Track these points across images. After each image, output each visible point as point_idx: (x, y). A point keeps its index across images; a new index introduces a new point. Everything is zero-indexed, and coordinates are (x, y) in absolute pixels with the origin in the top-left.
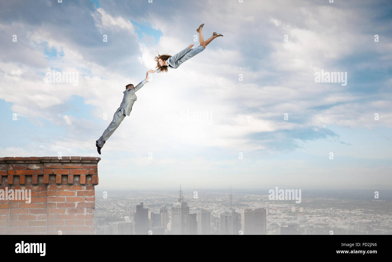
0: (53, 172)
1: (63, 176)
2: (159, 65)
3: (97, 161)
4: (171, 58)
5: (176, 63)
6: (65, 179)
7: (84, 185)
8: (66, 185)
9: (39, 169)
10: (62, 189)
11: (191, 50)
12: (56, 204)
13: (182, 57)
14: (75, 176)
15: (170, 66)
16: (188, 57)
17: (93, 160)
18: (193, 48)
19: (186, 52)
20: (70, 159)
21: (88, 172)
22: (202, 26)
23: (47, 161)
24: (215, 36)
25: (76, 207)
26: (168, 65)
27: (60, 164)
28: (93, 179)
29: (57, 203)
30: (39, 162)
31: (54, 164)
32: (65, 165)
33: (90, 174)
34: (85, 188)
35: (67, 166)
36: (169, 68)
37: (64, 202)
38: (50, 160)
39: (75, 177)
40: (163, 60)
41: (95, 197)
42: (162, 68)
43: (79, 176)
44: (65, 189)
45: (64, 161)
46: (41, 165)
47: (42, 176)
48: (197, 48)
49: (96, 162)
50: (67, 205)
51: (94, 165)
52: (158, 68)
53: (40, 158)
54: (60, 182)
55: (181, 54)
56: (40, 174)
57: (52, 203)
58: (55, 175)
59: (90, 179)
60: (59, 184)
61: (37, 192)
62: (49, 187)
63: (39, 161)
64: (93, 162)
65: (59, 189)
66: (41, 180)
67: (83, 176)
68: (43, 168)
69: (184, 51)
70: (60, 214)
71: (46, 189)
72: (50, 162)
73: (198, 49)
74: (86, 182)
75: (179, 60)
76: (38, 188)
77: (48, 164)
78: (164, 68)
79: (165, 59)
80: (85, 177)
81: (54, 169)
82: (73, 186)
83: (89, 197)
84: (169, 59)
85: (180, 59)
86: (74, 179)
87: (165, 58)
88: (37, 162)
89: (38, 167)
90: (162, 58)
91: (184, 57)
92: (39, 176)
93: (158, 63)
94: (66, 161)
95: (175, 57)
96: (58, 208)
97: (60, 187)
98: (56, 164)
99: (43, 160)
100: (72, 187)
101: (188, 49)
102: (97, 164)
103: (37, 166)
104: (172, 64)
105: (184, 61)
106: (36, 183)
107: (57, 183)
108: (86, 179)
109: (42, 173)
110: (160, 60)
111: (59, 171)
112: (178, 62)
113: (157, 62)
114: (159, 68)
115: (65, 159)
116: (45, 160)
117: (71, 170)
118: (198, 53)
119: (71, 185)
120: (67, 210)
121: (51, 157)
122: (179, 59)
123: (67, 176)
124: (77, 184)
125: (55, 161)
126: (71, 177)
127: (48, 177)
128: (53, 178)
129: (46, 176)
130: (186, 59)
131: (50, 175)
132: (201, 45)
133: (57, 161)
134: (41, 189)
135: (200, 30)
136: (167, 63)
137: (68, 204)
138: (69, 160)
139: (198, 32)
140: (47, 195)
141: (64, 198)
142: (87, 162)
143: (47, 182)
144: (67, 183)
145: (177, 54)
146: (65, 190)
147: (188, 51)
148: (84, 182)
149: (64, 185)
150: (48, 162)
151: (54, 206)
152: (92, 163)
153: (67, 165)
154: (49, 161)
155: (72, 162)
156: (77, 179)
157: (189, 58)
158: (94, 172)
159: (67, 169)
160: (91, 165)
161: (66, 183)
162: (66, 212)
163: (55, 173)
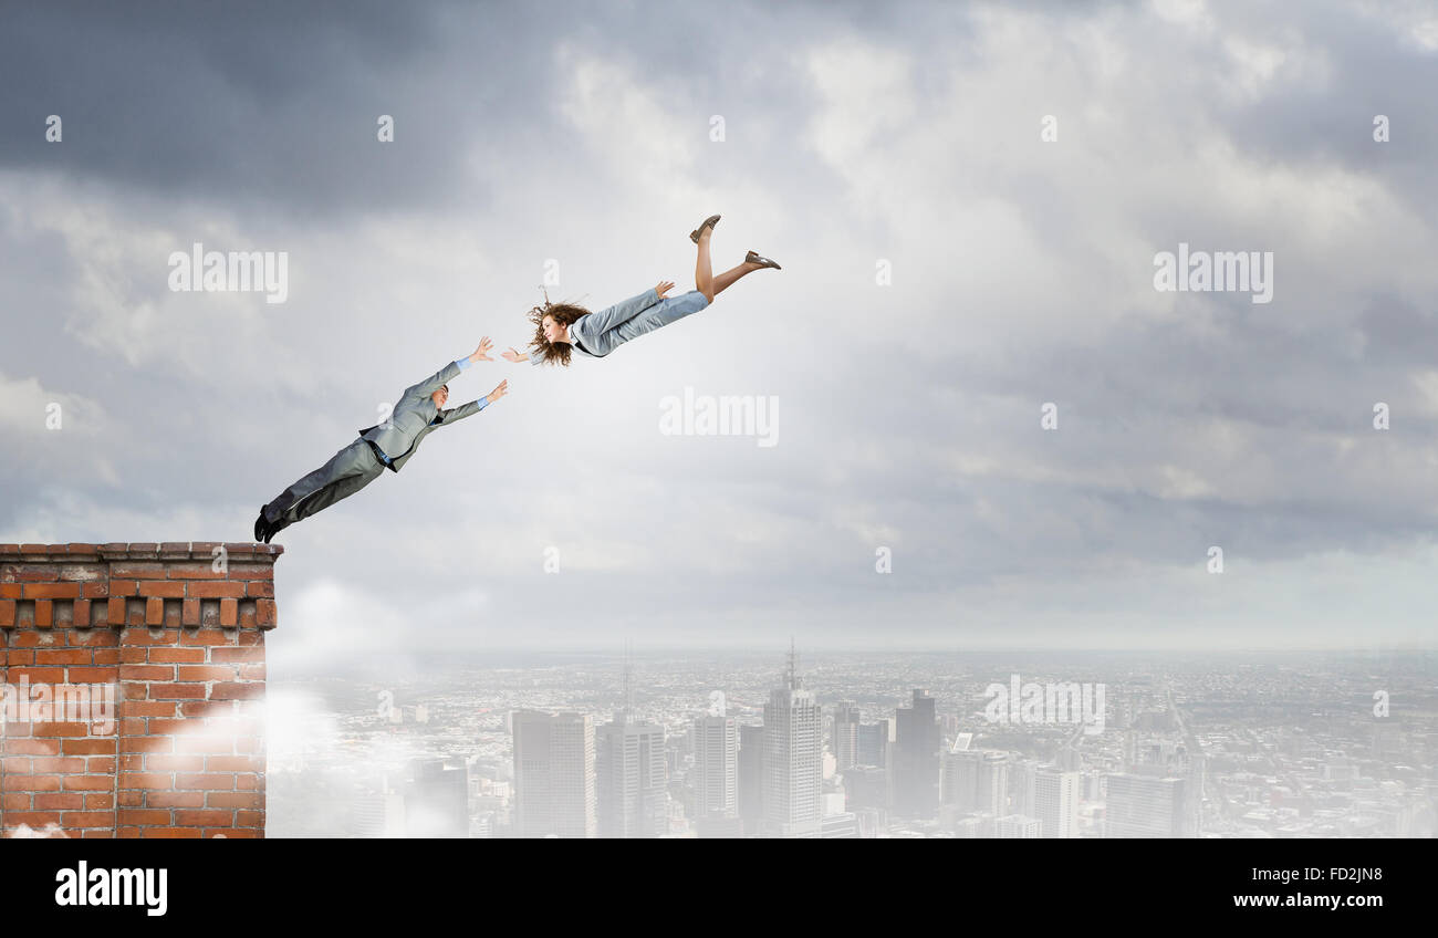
0: (138, 590)
1: (168, 602)
2: (541, 338)
3: (272, 555)
4: (589, 320)
5: (604, 338)
6: (173, 612)
7: (231, 629)
8: (179, 628)
9: (96, 582)
10: (165, 641)
11: (661, 301)
12: (148, 687)
13: (627, 322)
14: (204, 601)
15: (579, 345)
16: (647, 325)
17: (260, 554)
18: (669, 294)
19: (642, 306)
20: (190, 549)
21: (243, 591)
22: (712, 222)
23: (119, 557)
24: (751, 266)
25: (207, 696)
26: (573, 342)
27: (161, 565)
28: (260, 611)
29: (150, 685)
30: (95, 560)
31: (142, 567)
32: (175, 567)
33: (251, 595)
34: (235, 637)
35: (181, 572)
36: (575, 353)
37: (172, 682)
38: (127, 553)
39: (206, 604)
40: (560, 323)
41: (264, 666)
42: (550, 348)
43: (217, 601)
44: (175, 642)
45: (172, 557)
46: (100, 567)
47: (105, 601)
48: (683, 299)
49: (270, 559)
50: (179, 692)
51: (264, 569)
52: (536, 347)
53: (99, 548)
54: (158, 621)
55: (624, 309)
56: (98, 595)
57: (134, 684)
58: (144, 600)
59: (249, 611)
60: (155, 628)
61: (89, 651)
62: (124, 635)
63: (96, 555)
64: (259, 558)
65: (156, 643)
66: (102, 615)
67: (229, 602)
68: (107, 577)
69: (638, 301)
70: (158, 718)
71: (117, 642)
72: (129, 560)
73: (686, 302)
74: (238, 622)
75: (615, 331)
76: (91, 640)
77: (123, 565)
78: (558, 350)
79: (565, 319)
80: (236, 605)
81: (140, 580)
82: (197, 632)
83: (249, 667)
84: (579, 322)
85: (618, 327)
86: (202, 612)
87: (566, 315)
88: (89, 560)
89: (93, 576)
90: (558, 316)
91: (633, 324)
92: (95, 601)
93: (542, 330)
94: (176, 557)
95: (601, 320)
96: (154, 701)
97: (160, 635)
98: (148, 564)
99: (108, 553)
100: (195, 635)
101: (651, 297)
102: (272, 564)
103: (89, 572)
104: (588, 340)
105: (632, 337)
106: (86, 623)
107: (151, 623)
108: (239, 613)
109: (103, 592)
110: (548, 320)
111: (156, 584)
112: (612, 338)
113: (538, 326)
114: (542, 348)
115: (175, 549)
116: (113, 552)
117: (193, 584)
118: (684, 315)
119: (193, 628)
120: (180, 705)
121: (132, 545)
122: (616, 328)
123: (180, 601)
124: (210, 628)
125: (145, 557)
126: (192, 605)
127: (122, 602)
128: (136, 609)
129: (117, 602)
130: (641, 331)
131: (129, 599)
132: (698, 290)
133: (150, 556)
134: (100, 643)
135: (703, 237)
136: (573, 333)
137: (182, 687)
138: (186, 552)
139: (695, 241)
140: (121, 659)
141: (173, 668)
142: (241, 558)
143: (120, 621)
144: (181, 622)
145: (610, 306)
146: (174, 646)
147: (651, 304)
148: (232, 622)
149: (171, 631)
150: (123, 561)
151: (142, 694)
152: (256, 563)
153: (181, 567)
154: (124, 557)
155: (196, 558)
156: (211, 611)
157: (652, 330)
158: (262, 589)
159: (182, 582)
160: (255, 569)
161: (177, 624)
162: (178, 712)
163: (143, 594)
